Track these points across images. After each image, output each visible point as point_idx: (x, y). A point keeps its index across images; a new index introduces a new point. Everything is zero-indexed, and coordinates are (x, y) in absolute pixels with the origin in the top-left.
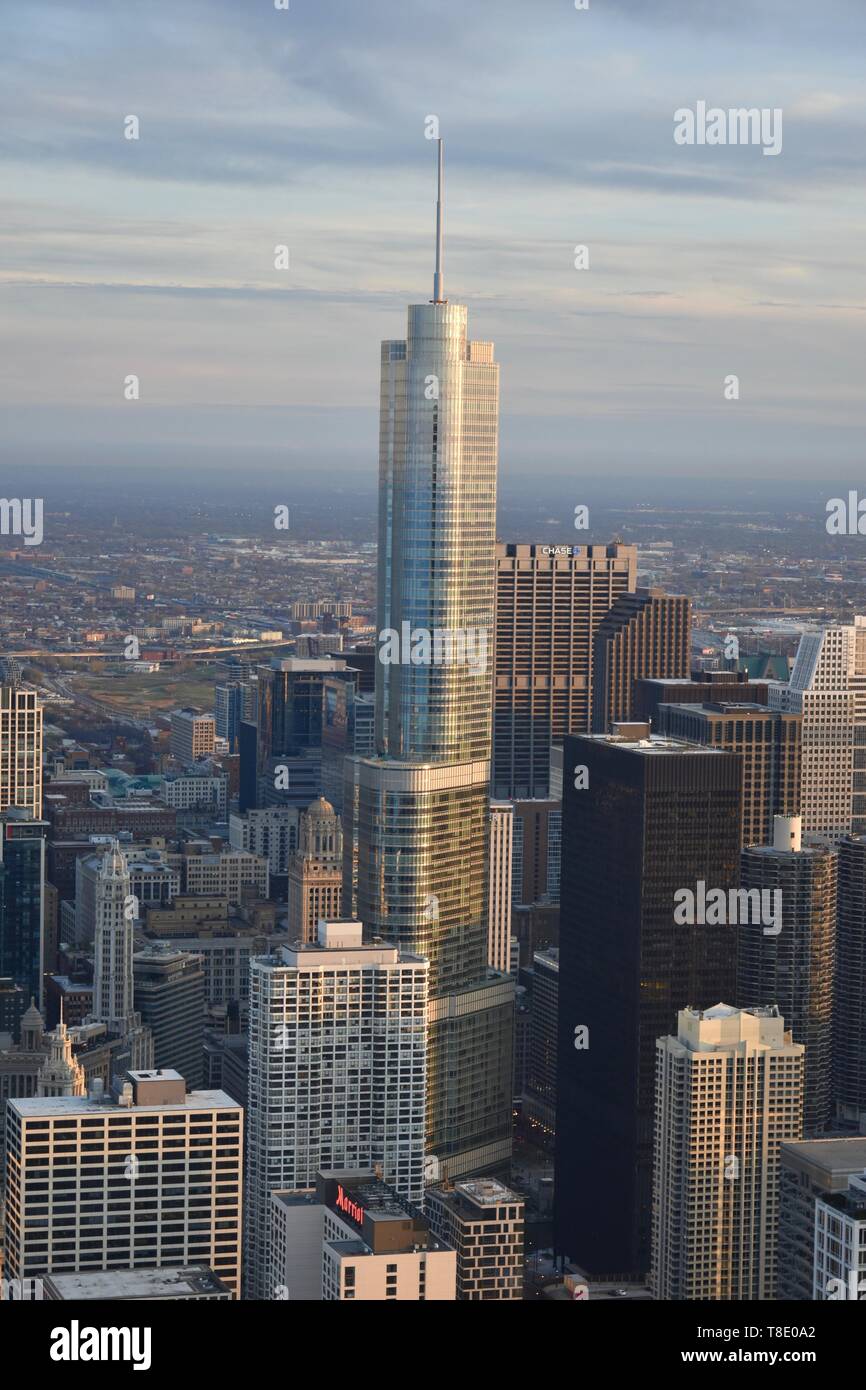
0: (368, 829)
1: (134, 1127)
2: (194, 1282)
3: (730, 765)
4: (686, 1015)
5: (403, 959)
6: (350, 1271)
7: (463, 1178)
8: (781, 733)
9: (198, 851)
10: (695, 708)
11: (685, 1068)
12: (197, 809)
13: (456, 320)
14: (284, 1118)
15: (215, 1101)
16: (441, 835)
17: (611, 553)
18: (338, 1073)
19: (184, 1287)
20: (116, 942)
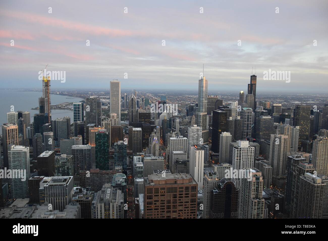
0: (197, 118)
1: (179, 140)
3: (226, 113)
4: (222, 132)
5: (200, 128)
6: (196, 152)
7: (205, 145)
8: (230, 111)
9: (184, 119)
10: (223, 109)
11: (222, 137)
12: (184, 116)
13: (204, 78)
14: (191, 140)
15: (185, 138)
17: (216, 96)
18: (195, 136)
19: (182, 152)
20: (178, 126)
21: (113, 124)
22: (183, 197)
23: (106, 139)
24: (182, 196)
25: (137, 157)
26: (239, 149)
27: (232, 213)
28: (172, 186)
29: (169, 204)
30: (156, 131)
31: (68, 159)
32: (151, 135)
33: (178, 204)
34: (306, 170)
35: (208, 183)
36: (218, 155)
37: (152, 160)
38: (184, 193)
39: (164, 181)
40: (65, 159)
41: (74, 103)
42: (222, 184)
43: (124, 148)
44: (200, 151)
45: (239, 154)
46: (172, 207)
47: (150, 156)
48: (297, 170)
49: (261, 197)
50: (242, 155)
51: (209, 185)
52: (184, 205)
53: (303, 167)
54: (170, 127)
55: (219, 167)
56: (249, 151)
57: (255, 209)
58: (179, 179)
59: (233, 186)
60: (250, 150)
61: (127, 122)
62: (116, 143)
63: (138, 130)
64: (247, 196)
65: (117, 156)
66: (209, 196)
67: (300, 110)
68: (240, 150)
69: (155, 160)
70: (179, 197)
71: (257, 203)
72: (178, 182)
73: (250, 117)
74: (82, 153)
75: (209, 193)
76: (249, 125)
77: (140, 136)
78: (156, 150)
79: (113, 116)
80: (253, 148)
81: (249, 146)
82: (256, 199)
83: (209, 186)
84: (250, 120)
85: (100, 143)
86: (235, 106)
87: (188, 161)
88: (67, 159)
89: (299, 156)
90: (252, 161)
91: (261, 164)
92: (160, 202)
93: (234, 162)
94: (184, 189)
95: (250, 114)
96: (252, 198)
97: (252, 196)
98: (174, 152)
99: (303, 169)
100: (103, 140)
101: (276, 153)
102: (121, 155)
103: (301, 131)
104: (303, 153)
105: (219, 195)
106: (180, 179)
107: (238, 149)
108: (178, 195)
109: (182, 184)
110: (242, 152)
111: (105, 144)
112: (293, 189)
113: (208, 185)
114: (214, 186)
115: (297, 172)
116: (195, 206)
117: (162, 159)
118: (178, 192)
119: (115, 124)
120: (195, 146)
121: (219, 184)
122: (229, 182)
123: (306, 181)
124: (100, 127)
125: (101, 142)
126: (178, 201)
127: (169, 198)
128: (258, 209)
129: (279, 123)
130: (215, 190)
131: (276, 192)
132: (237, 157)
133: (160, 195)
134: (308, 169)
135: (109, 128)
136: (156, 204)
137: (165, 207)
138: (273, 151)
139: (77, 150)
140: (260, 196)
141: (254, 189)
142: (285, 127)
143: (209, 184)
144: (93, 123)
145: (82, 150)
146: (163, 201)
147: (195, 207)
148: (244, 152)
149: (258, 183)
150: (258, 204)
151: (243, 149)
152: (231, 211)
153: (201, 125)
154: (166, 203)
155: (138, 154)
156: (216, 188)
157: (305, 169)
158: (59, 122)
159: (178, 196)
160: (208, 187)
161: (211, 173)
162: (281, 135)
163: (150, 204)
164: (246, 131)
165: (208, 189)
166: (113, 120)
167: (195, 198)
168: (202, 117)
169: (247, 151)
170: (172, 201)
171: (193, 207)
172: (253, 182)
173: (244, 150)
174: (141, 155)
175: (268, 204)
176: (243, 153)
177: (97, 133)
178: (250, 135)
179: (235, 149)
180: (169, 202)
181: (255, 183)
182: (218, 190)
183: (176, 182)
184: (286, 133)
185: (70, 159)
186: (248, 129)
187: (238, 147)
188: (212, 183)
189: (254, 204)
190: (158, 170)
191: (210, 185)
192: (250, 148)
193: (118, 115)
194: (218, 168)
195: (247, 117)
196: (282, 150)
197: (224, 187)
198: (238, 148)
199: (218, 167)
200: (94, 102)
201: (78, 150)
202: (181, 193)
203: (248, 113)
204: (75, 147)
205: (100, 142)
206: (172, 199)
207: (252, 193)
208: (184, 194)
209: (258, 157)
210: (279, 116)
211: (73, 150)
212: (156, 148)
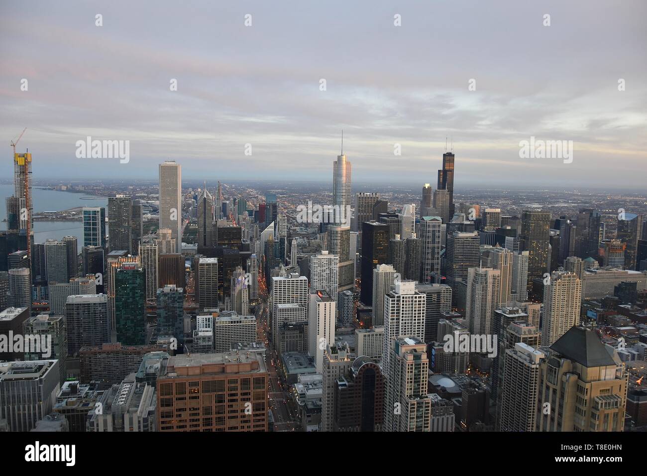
0: (331, 236)
1: (291, 282)
2: (299, 306)
3: (388, 227)
4: (378, 265)
5: (334, 256)
6: (319, 304)
7: (344, 290)
8: (399, 222)
9: (311, 239)
10: (386, 218)
11: (377, 274)
12: (313, 233)
13: (344, 157)
14: (316, 281)
15: (304, 278)
16: (342, 237)
17: (376, 194)
18: (324, 274)
19: (297, 306)
20: (295, 253)
21: (164, 250)
22: (237, 399)
23: (138, 281)
24: (235, 398)
25: (205, 317)
26: (396, 299)
27: (376, 427)
28: (213, 378)
29: (209, 416)
30: (249, 264)
31: (52, 323)
32: (234, 272)
33: (227, 415)
34: (522, 336)
35: (329, 368)
36: (371, 311)
37: (232, 322)
38: (239, 392)
39: (199, 368)
40: (46, 325)
41: (84, 209)
42: (356, 369)
43: (176, 299)
44: (328, 303)
45: (396, 309)
46: (214, 421)
47: (230, 315)
48: (507, 338)
49: (424, 393)
50: (401, 309)
51: (331, 372)
52: (239, 416)
53: (516, 331)
54: (282, 256)
55: (367, 334)
56: (416, 301)
57: (413, 418)
58: (230, 363)
59: (378, 373)
60: (417, 299)
61: (193, 247)
62: (161, 289)
63: (209, 262)
64: (398, 391)
65: (162, 316)
66: (332, 394)
67: (530, 220)
68: (398, 301)
69: (238, 322)
70: (228, 400)
71: (416, 406)
72: (228, 370)
73: (437, 234)
74: (88, 311)
75: (332, 387)
76: (436, 250)
77: (214, 275)
78: (242, 301)
79: (164, 235)
80: (422, 296)
81: (417, 291)
82: (414, 399)
83: (331, 374)
84: (437, 240)
85: (125, 290)
86: (410, 211)
87: (307, 324)
88: (49, 324)
89: (515, 309)
90: (421, 321)
91: (450, 326)
92: (188, 412)
93: (387, 324)
94: (239, 385)
95: (437, 229)
96: (407, 396)
97: (407, 393)
98: (280, 306)
99: (516, 336)
100: (131, 283)
101: (478, 305)
102: (170, 313)
103: (531, 260)
104: (528, 303)
105: (349, 390)
106: (234, 363)
107: (393, 299)
108: (226, 396)
109: (236, 373)
110: (402, 303)
111: (137, 291)
112: (501, 374)
113: (329, 372)
114: (342, 373)
115: (506, 342)
116: (263, 417)
117: (252, 321)
118: (226, 389)
119: (169, 250)
120: (319, 294)
121: (351, 369)
122: (369, 366)
123: (517, 360)
124: (130, 257)
125: (129, 287)
126: (227, 409)
127: (207, 404)
128: (417, 417)
129: (493, 246)
130: (343, 381)
131: (476, 380)
132: (392, 313)
133: (188, 398)
134: (525, 334)
135: (155, 259)
136: (180, 416)
137: (201, 422)
138: (473, 301)
139: (78, 304)
140: (422, 391)
141: (411, 379)
142: (500, 254)
143: (331, 370)
144: (122, 250)
145: (87, 306)
146: (196, 409)
147: (263, 420)
148: (404, 303)
149: (418, 366)
150: (418, 407)
151: (403, 298)
152: (375, 421)
153: (339, 250)
154: (201, 414)
155: (206, 310)
156: (345, 377)
157: (519, 336)
158: (50, 247)
159: (227, 398)
160: (329, 376)
161: (337, 348)
162: (487, 269)
163: (167, 417)
164: (430, 262)
165: (329, 380)
166: (164, 242)
167: (263, 401)
168: (339, 235)
169: (412, 301)
170: (214, 408)
171: (259, 420)
172: (409, 365)
173: (405, 300)
174: (213, 312)
175: (458, 404)
176: (404, 306)
177: (118, 270)
178: (437, 269)
179: (389, 298)
180: (207, 411)
181: (412, 365)
182: (348, 382)
183: (223, 371)
184: (502, 265)
185: (56, 324)
186: (433, 258)
187: (394, 294)
188: (338, 368)
189: (409, 408)
190: (240, 344)
191: (334, 372)
192: (417, 296)
193: (175, 231)
194: (365, 336)
195: (430, 234)
196: (489, 298)
197: (359, 374)
198: (394, 297)
199: (365, 334)
200: (126, 206)
201: (80, 304)
202: (233, 392)
203: (434, 226)
204: (73, 299)
205: (125, 288)
206: (214, 404)
207: (407, 386)
208: (239, 394)
209: (448, 313)
210: (494, 231)
211: (70, 304)
212: (242, 299)
